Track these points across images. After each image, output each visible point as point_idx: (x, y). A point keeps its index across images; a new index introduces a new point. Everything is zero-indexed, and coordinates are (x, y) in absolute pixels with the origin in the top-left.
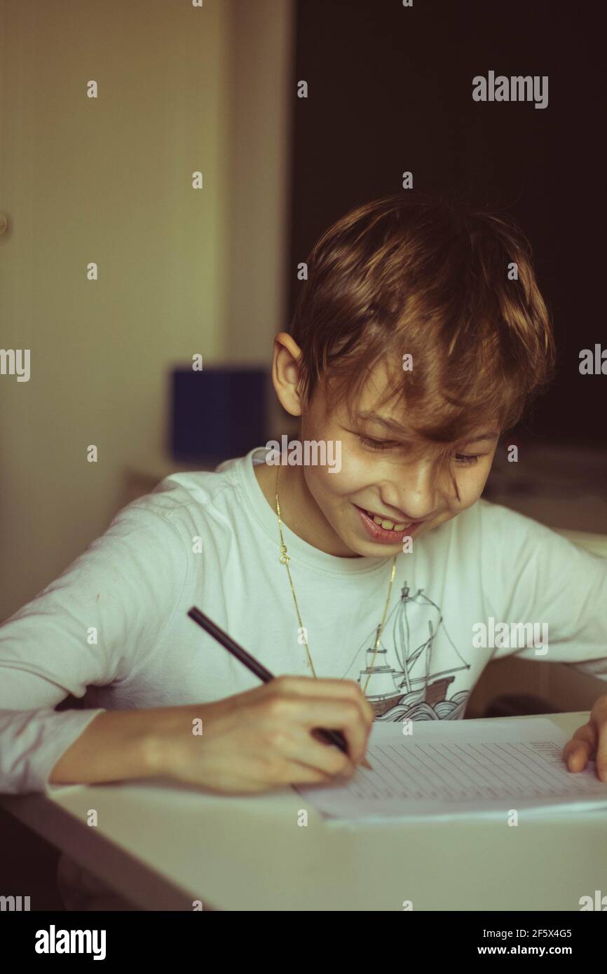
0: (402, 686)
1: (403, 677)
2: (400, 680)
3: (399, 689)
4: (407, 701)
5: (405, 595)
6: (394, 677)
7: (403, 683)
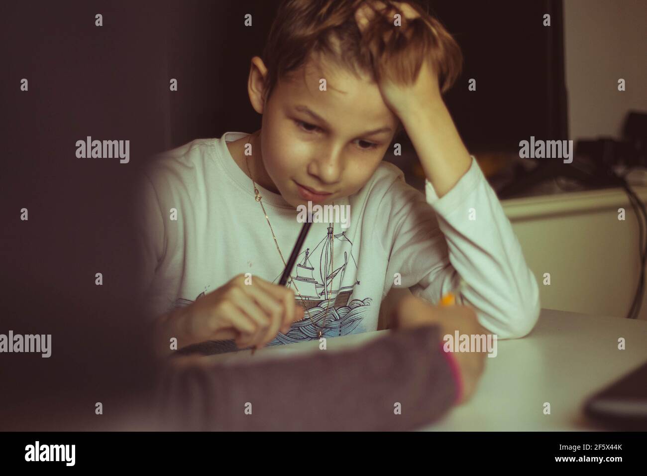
0: (322, 294)
1: (323, 288)
2: (320, 290)
3: (320, 296)
4: (324, 305)
5: (330, 232)
6: (316, 287)
7: (322, 293)
